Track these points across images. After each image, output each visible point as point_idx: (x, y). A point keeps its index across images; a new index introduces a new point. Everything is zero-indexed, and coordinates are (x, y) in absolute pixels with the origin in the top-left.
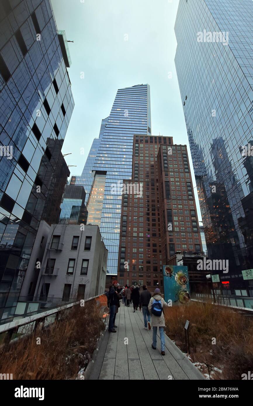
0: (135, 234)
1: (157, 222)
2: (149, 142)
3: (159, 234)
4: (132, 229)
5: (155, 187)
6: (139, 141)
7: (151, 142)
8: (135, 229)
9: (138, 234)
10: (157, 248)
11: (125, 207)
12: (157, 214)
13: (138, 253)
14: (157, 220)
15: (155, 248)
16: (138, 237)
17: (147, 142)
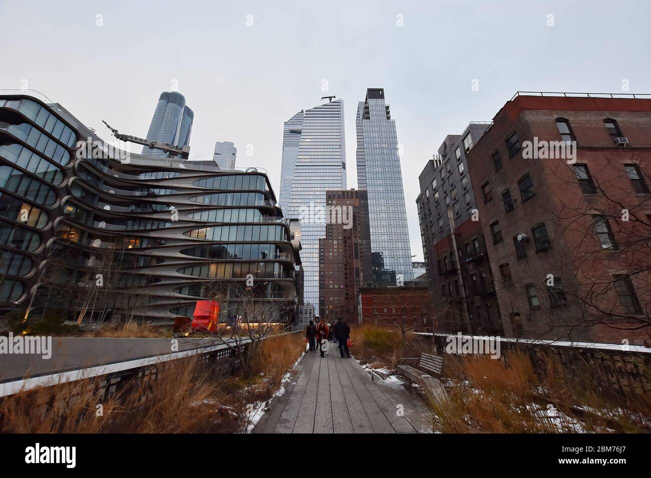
0: (331, 286)
1: (349, 276)
2: (341, 197)
3: (351, 285)
4: (329, 282)
5: (347, 244)
6: (332, 197)
7: (344, 197)
8: (331, 282)
9: (334, 286)
10: (349, 296)
11: (322, 264)
12: (349, 268)
13: (334, 300)
14: (349, 274)
15: (347, 296)
16: (334, 288)
17: (339, 197)
